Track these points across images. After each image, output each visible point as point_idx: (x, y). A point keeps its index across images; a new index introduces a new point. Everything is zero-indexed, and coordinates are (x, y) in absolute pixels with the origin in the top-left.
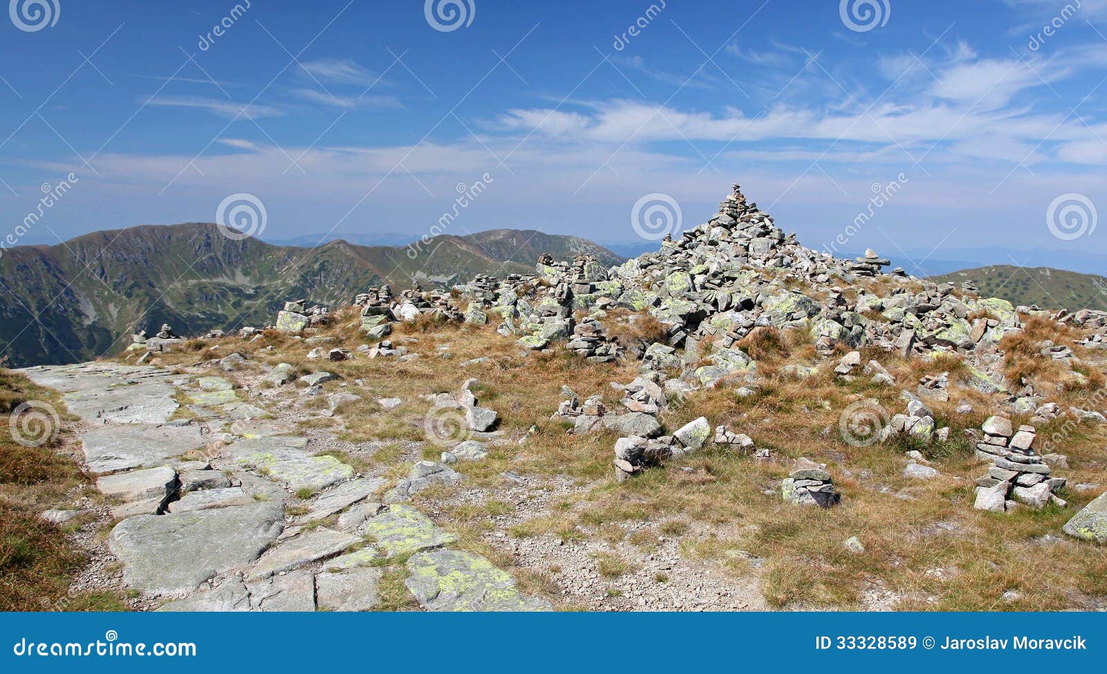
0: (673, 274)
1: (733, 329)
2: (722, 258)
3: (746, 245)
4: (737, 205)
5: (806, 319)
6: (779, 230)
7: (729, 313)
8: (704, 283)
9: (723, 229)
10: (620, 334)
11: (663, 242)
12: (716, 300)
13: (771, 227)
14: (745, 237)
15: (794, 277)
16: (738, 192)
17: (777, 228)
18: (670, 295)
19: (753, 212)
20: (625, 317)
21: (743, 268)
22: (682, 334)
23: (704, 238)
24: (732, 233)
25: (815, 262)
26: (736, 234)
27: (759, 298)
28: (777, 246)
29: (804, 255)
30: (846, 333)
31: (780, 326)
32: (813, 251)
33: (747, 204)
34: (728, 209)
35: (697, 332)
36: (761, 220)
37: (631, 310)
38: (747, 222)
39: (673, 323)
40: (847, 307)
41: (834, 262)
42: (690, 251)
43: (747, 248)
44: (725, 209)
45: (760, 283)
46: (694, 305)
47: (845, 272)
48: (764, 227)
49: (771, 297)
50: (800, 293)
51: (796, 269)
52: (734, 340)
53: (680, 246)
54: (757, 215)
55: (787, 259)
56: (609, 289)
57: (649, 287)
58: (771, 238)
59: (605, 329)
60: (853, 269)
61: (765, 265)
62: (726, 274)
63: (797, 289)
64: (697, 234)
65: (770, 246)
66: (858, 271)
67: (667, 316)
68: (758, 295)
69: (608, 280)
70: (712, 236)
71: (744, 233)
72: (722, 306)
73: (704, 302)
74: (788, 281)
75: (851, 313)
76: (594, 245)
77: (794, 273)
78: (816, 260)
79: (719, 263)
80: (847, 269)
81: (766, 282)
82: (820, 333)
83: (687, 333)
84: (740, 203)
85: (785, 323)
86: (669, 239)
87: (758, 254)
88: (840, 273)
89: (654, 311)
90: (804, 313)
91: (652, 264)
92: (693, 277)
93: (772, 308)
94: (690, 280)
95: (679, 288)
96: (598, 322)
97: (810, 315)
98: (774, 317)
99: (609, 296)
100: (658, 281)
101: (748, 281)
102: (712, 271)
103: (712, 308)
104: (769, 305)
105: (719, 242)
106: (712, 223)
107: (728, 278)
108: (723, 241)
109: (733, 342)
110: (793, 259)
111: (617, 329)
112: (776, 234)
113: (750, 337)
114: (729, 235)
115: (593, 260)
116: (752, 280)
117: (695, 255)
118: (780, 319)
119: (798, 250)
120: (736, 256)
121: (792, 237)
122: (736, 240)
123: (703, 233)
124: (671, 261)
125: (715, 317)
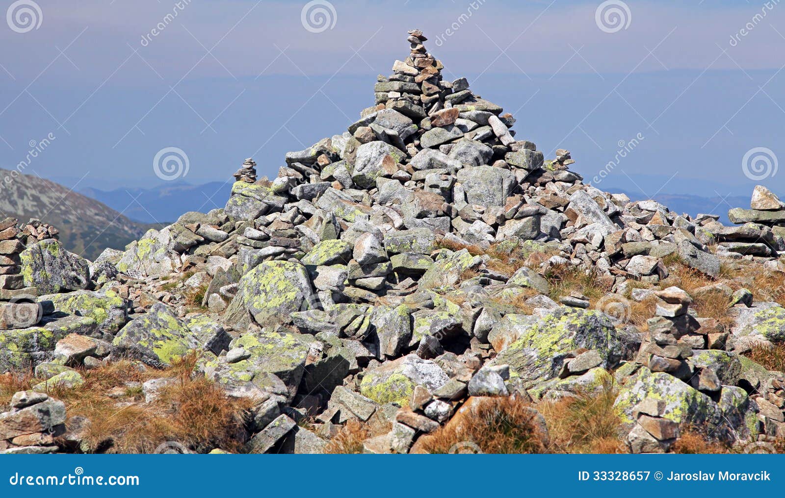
0: (260, 267)
1: (414, 405)
2: (387, 219)
3: (446, 185)
4: (420, 84)
5: (602, 370)
6: (529, 145)
7: (406, 364)
8: (341, 287)
9: (387, 147)
10: (120, 431)
11: (237, 183)
12: (372, 329)
13: (507, 139)
14: (444, 165)
15: (567, 264)
16: (422, 51)
17: (522, 141)
18: (253, 320)
19: (461, 101)
20: (132, 385)
21: (439, 245)
22: (285, 423)
23: (338, 170)
24: (409, 157)
25: (622, 225)
26: (419, 159)
27: (481, 323)
28: (525, 186)
29: (594, 206)
30: (704, 406)
31: (535, 392)
32: (615, 196)
33: (445, 83)
34: (398, 95)
35: (326, 417)
36: (482, 121)
37: (150, 365)
38: (448, 127)
39: (261, 395)
40: (706, 338)
41: (671, 222)
42: (304, 206)
43: (448, 194)
44: (390, 95)
45: (484, 283)
46: (315, 346)
47: (699, 247)
48: (490, 138)
49: (510, 317)
50: (583, 306)
51: (574, 243)
52: (418, 433)
53: (278, 193)
54: (472, 109)
55: (551, 220)
56: (90, 313)
57: (199, 301)
58: (508, 166)
59: (77, 421)
60: (720, 238)
61: (494, 234)
62: (397, 262)
63: (573, 296)
64: (322, 160)
65: (506, 185)
66: (732, 245)
67: (244, 376)
68: (478, 314)
69: (91, 287)
70: (359, 164)
71: (439, 156)
72: (389, 343)
73: (343, 335)
74: (554, 275)
75: (717, 353)
76: (61, 189)
77: (568, 254)
78: (623, 218)
79: (379, 235)
80: (704, 239)
81: (499, 279)
82: (637, 408)
83: (297, 418)
84: (429, 80)
85: (551, 383)
86: (252, 174)
87: (477, 207)
88: (686, 252)
89: (209, 366)
90: (595, 355)
91: (207, 241)
92: (311, 273)
93: (515, 346)
94: (304, 282)
95: (276, 302)
96: (60, 403)
97: (613, 363)
98: (520, 370)
99: (91, 329)
100: (222, 284)
101: (453, 278)
102: (360, 255)
103: (363, 352)
104: (508, 339)
105: (378, 180)
106: (360, 131)
107: (404, 273)
108: (389, 176)
109: (415, 439)
110: (565, 218)
111: (112, 419)
112: (520, 157)
113: (457, 424)
114: (404, 162)
115: (48, 236)
116: (464, 275)
117: (317, 213)
118: (535, 374)
119: (577, 195)
120: (420, 216)
121: (561, 162)
122: (418, 175)
123: (336, 158)
124: (257, 234)
125: (370, 376)
